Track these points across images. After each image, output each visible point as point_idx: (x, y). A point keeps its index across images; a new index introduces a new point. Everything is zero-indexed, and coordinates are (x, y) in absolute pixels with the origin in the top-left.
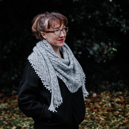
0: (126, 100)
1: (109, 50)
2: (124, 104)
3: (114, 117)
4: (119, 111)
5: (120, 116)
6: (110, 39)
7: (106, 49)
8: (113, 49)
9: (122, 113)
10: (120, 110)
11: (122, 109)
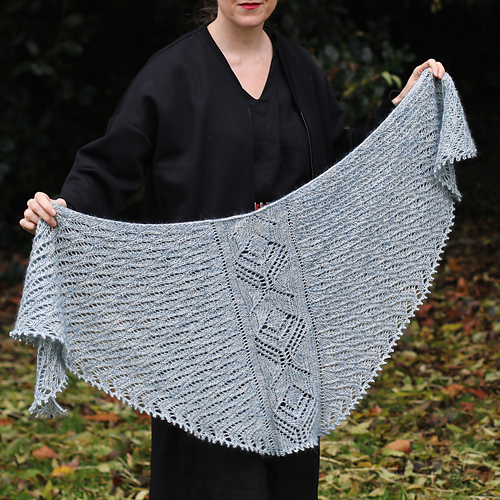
0: (437, 305)
1: (364, 82)
2: (430, 322)
3: (398, 373)
4: (415, 350)
5: (423, 368)
6: (360, 33)
7: (350, 76)
8: (386, 75)
9: (433, 358)
10: (418, 345)
11: (429, 343)
